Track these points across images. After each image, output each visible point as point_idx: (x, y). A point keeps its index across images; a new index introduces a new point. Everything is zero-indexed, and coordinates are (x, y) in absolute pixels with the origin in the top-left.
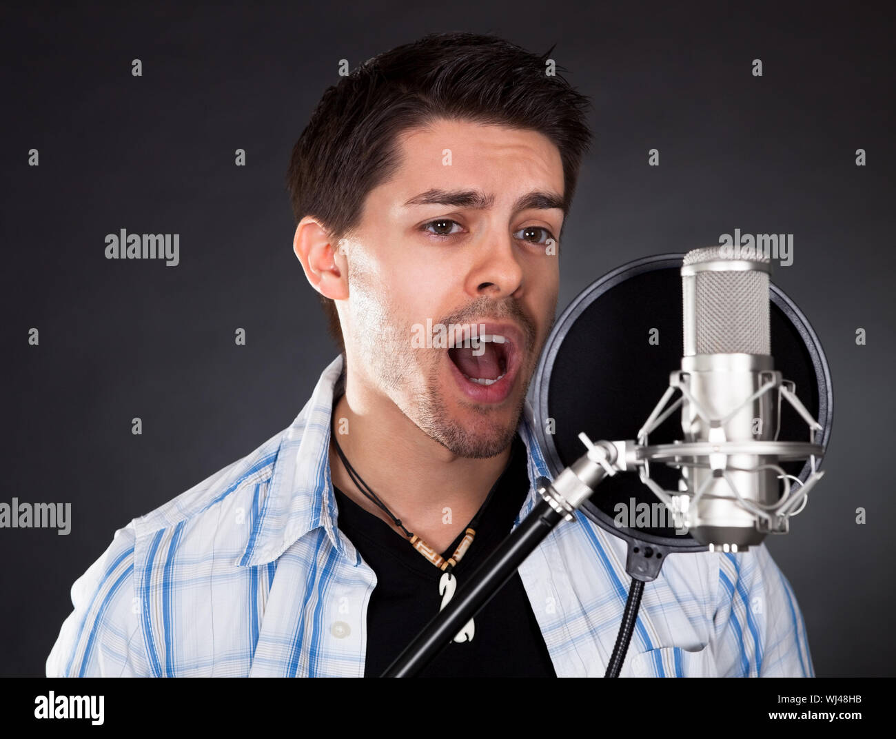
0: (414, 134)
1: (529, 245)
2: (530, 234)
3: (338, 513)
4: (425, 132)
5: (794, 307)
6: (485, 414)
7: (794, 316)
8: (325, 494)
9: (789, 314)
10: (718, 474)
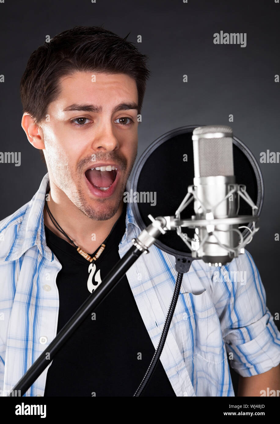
0: (66, 79)
1: (121, 125)
2: (122, 120)
3: (45, 238)
4: (71, 78)
5: (245, 147)
6: (103, 202)
7: (245, 151)
8: (39, 231)
9: (243, 151)
10: (211, 234)
